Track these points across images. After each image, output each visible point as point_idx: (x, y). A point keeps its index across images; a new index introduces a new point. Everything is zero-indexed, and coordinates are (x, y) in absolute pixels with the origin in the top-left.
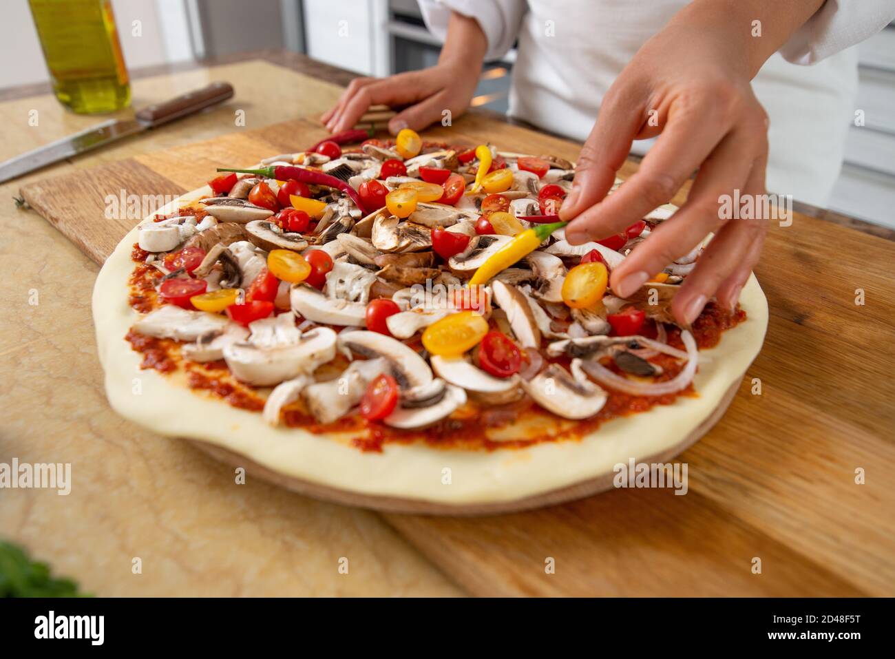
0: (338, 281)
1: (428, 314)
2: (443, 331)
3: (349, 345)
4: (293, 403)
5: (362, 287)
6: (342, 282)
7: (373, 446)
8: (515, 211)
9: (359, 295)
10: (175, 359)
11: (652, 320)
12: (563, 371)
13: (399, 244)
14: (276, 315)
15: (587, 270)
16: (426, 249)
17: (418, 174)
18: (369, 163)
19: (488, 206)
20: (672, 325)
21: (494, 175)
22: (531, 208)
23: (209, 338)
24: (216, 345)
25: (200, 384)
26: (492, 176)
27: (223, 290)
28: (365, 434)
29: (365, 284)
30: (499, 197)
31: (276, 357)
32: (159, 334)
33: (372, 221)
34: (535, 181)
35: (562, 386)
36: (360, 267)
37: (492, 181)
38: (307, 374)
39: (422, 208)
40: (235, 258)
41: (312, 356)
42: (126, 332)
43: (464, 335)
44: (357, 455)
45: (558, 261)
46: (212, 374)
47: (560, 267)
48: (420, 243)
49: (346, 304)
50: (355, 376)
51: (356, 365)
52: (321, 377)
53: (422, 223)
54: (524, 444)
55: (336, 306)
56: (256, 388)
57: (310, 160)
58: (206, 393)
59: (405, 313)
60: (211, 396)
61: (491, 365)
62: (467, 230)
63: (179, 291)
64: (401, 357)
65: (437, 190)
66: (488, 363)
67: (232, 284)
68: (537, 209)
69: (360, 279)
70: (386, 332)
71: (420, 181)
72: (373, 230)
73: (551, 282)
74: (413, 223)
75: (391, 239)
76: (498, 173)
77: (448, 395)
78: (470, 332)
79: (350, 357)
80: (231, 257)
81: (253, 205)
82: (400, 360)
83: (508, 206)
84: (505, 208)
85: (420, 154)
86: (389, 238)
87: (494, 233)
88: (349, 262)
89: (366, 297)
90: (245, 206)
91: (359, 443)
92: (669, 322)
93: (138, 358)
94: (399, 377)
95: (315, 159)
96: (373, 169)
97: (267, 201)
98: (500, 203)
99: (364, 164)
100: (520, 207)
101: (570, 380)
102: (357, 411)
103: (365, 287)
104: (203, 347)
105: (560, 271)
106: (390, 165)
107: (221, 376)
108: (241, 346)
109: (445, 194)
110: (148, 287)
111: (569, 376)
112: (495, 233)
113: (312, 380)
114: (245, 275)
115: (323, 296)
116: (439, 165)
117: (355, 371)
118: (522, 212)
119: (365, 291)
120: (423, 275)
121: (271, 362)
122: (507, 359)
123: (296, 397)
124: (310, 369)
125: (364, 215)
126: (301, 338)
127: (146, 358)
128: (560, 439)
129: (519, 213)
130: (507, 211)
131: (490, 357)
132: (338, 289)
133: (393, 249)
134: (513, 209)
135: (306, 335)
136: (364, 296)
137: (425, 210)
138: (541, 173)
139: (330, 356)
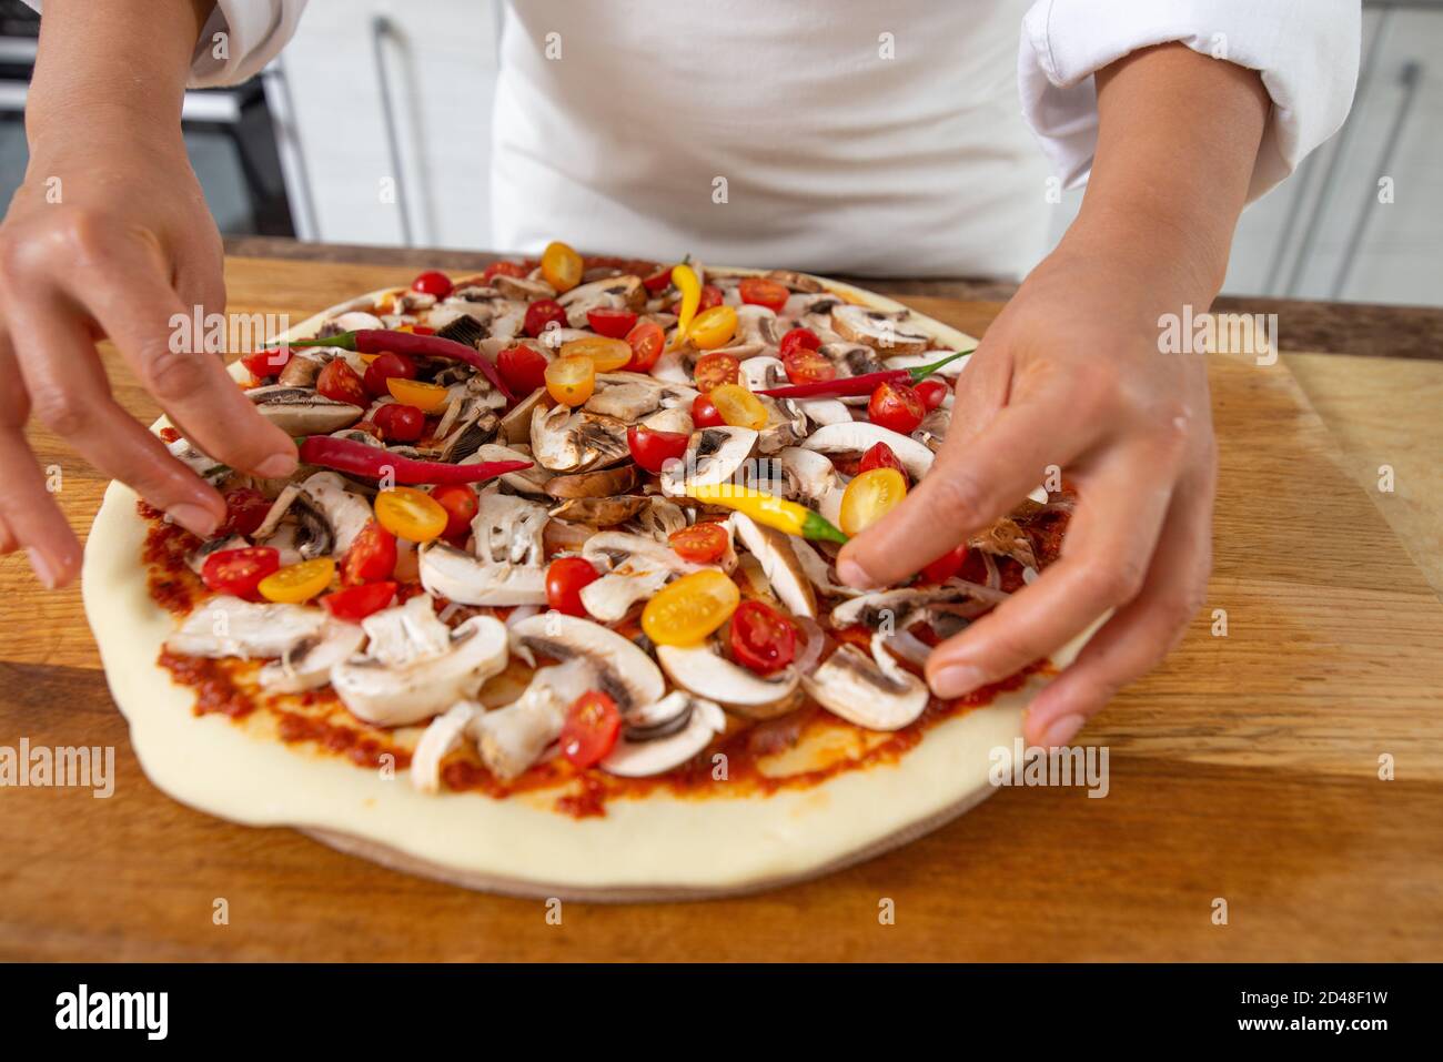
0: (491, 531)
1: (641, 574)
2: (672, 607)
3: (527, 642)
4: (457, 751)
5: (531, 536)
6: (497, 531)
7: (589, 805)
8: (749, 380)
9: (528, 550)
10: (248, 691)
11: (976, 550)
12: (859, 655)
13: (580, 460)
14: (402, 602)
15: (875, 482)
16: (621, 463)
17: (585, 322)
18: (504, 306)
19: (704, 373)
20: (1006, 557)
21: (707, 318)
22: (771, 374)
23: (301, 651)
24: (315, 663)
25: (298, 731)
26: (703, 320)
27: (307, 564)
28: (574, 788)
29: (535, 528)
30: (718, 357)
31: (419, 679)
32: (215, 651)
33: (528, 416)
34: (770, 323)
35: (861, 680)
36: (521, 500)
37: (706, 329)
38: (468, 698)
39: (602, 384)
40: (318, 506)
41: (476, 671)
42: (156, 652)
43: (705, 611)
44: (566, 823)
45: (825, 463)
46: (314, 712)
47: (830, 473)
48: (611, 453)
49: (512, 569)
50: (547, 694)
51: (545, 675)
52: (492, 700)
53: (606, 412)
54: (816, 777)
55: (496, 576)
56: (390, 729)
57: (404, 303)
58: (310, 747)
59: (607, 578)
60: (321, 752)
61: (751, 656)
62: (680, 423)
63: (235, 573)
64: (611, 653)
65: (622, 352)
66: (744, 650)
67: (319, 550)
68: (781, 373)
69: (523, 521)
70: (581, 612)
71: (591, 335)
72: (533, 432)
73: (821, 501)
74: (593, 413)
75: (566, 451)
76: (714, 314)
77: (696, 716)
78: (714, 603)
79: (531, 661)
80: (312, 505)
81: (327, 400)
82: (609, 660)
83: (736, 371)
84: (732, 377)
85: (583, 282)
86: (563, 449)
87: (723, 423)
88: (501, 493)
89: (539, 553)
90: (314, 404)
91: (567, 802)
92: (1001, 554)
93: (187, 697)
94: (614, 690)
95: (411, 301)
96: (510, 315)
97: (348, 390)
98: (724, 367)
99: (494, 306)
100: (754, 372)
101: (872, 670)
102: (557, 750)
103: (535, 535)
104: (295, 669)
105: (831, 480)
106: (540, 310)
107: (330, 714)
108: (358, 665)
109: (635, 358)
110: (176, 564)
111: (869, 661)
112: (725, 424)
113: (479, 709)
114: (338, 533)
115: (473, 560)
116: (616, 302)
117: (546, 687)
118: (759, 381)
119: (537, 542)
120: (624, 510)
121: (413, 689)
122: (773, 641)
123: (460, 742)
124: (473, 690)
125: (511, 405)
126: (452, 639)
127: (202, 695)
128: (867, 763)
129: (754, 382)
130: (735, 381)
131: (746, 640)
132: (494, 545)
133: (572, 468)
134: (745, 376)
135: (457, 632)
136: (536, 552)
137: (608, 389)
138: (777, 306)
139: (501, 664)
